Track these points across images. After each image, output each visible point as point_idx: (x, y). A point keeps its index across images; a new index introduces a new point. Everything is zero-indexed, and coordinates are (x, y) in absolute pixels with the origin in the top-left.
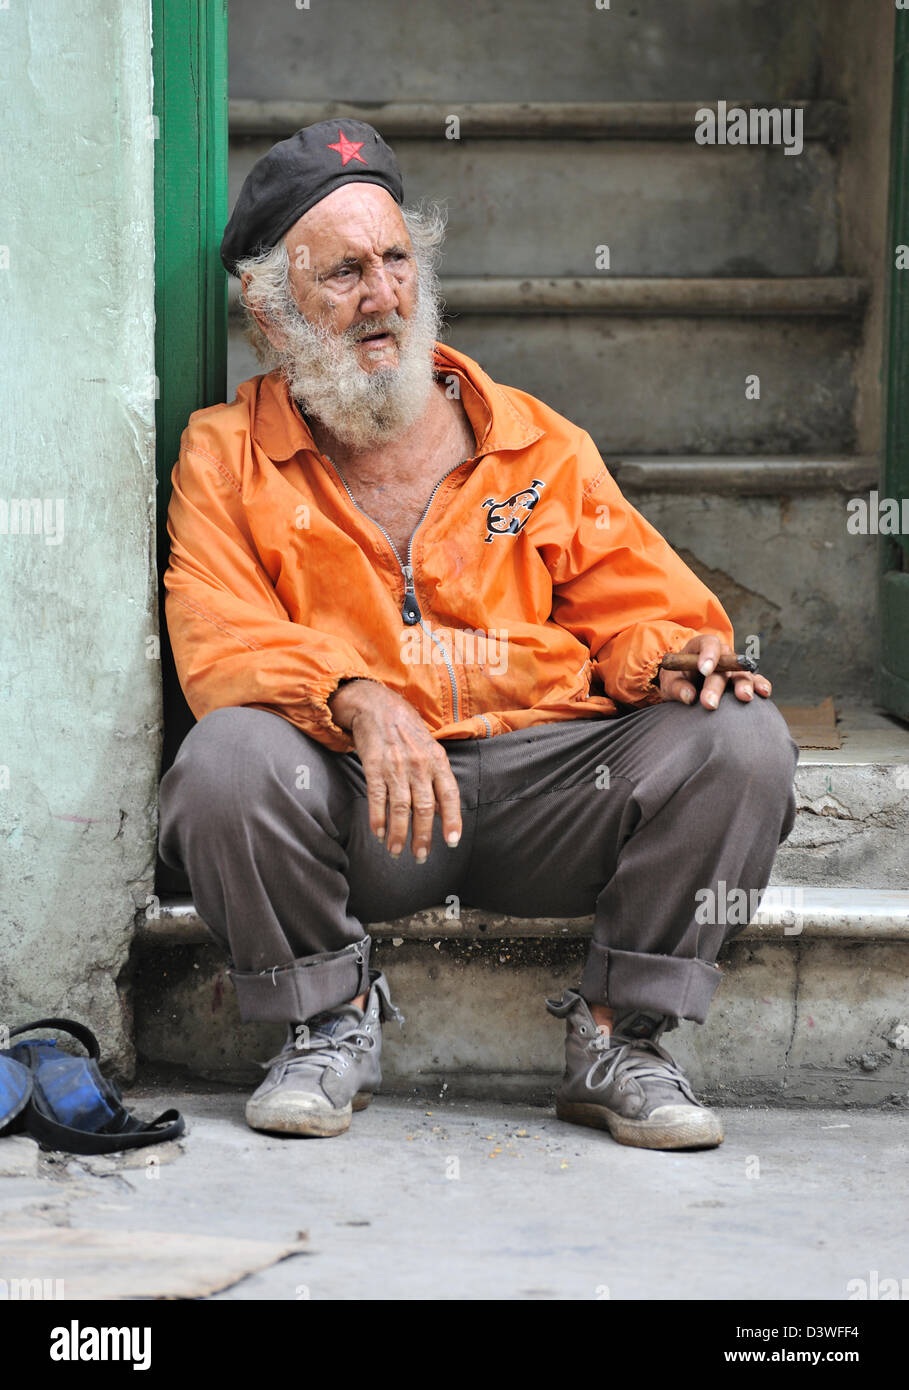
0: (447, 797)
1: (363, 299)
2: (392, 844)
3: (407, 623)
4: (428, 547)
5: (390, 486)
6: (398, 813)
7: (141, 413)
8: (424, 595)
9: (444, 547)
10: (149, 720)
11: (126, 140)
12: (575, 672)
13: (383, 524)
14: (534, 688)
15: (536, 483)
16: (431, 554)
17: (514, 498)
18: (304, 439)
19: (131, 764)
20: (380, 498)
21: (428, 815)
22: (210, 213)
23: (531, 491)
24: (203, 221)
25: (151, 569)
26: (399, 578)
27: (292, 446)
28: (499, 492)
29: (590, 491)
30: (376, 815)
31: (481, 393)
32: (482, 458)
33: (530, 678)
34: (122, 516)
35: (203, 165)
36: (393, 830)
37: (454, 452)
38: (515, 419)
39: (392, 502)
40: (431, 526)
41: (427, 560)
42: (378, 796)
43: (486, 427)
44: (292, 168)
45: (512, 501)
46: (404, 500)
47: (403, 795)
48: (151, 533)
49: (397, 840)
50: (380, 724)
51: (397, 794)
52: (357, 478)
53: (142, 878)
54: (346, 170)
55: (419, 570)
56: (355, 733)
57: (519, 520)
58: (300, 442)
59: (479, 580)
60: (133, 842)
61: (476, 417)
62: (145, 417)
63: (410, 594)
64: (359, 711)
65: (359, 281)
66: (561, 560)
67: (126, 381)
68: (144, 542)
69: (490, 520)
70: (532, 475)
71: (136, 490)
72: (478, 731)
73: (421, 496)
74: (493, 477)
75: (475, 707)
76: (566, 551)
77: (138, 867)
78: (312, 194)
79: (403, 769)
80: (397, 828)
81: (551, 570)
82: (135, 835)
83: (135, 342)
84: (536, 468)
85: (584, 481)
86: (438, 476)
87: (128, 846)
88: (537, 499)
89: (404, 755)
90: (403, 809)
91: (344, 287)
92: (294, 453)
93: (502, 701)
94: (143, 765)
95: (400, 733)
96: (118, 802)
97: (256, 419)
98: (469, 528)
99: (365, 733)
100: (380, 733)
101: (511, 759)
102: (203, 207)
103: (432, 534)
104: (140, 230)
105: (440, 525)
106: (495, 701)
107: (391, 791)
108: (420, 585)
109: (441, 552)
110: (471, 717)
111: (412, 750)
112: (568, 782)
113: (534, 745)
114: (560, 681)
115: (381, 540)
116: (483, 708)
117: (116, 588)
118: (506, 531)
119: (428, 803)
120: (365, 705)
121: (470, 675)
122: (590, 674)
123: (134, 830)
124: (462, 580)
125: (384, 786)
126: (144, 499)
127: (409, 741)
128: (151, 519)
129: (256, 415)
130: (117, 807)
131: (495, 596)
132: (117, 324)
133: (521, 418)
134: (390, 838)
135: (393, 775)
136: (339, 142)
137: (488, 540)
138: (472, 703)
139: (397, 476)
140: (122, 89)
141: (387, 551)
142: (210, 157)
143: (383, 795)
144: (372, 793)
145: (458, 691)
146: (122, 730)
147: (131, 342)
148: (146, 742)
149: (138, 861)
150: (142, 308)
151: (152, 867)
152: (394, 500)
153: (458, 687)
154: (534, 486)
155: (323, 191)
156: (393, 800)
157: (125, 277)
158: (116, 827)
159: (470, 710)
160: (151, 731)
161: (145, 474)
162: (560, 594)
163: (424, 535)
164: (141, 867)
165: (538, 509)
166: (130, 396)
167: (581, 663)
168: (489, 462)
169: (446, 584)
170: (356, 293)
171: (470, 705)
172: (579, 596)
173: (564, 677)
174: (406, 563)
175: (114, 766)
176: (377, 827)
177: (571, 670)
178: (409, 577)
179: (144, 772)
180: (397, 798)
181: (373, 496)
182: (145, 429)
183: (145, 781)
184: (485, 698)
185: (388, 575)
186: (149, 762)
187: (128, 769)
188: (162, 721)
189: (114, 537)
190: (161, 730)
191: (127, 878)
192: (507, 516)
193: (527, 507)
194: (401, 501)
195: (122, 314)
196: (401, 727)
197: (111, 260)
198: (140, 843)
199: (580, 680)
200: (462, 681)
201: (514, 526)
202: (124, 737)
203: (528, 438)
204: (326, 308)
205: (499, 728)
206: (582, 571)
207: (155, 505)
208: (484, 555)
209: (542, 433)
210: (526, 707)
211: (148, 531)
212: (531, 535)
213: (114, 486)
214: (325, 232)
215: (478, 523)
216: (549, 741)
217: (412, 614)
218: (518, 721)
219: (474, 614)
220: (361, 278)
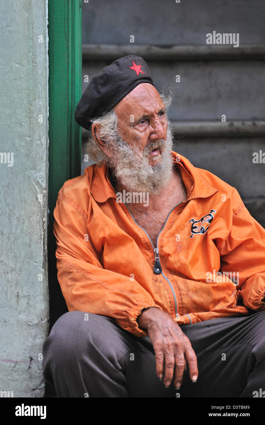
0: (192, 360)
1: (151, 133)
2: (166, 381)
3: (155, 273)
4: (165, 240)
5: (150, 212)
6: (169, 367)
7: (40, 182)
8: (163, 261)
9: (172, 240)
10: (43, 316)
11: (34, 64)
12: (230, 295)
13: (146, 229)
14: (211, 303)
15: (212, 211)
16: (167, 243)
17: (203, 218)
18: (111, 193)
19: (35, 336)
20: (146, 218)
21: (182, 369)
22: (73, 95)
23: (210, 215)
24: (70, 99)
25: (44, 250)
26: (153, 254)
27: (106, 196)
28: (197, 216)
29: (236, 214)
30: (159, 368)
31: (190, 172)
32: (190, 200)
33: (210, 298)
34: (32, 227)
35: (70, 75)
36: (167, 375)
37: (178, 197)
38: (204, 184)
39: (151, 219)
40: (167, 231)
41: (165, 246)
42: (160, 360)
43: (191, 187)
44: (117, 78)
45: (202, 220)
46: (156, 218)
47: (171, 359)
48: (44, 234)
49: (168, 379)
50: (160, 327)
51: (169, 359)
52: (136, 210)
53: (39, 388)
54: (139, 78)
55: (161, 250)
56: (149, 331)
57: (205, 228)
58: (110, 194)
59: (188, 254)
60: (35, 371)
61: (188, 183)
62: (42, 184)
63: (157, 261)
64: (151, 321)
65: (149, 126)
66: (224, 244)
67: (34, 168)
68: (41, 238)
69: (193, 228)
70: (211, 208)
71: (38, 215)
72: (186, 321)
73: (164, 217)
74: (194, 209)
75: (185, 311)
76: (226, 241)
77: (38, 382)
78: (127, 89)
79: (172, 347)
80: (168, 374)
81: (219, 249)
82: (36, 368)
83: (38, 151)
84: (212, 205)
85: (234, 210)
86: (171, 208)
87: (33, 373)
88: (212, 218)
89: (172, 341)
90: (171, 366)
91: (142, 129)
92: (107, 199)
93: (197, 308)
94: (40, 337)
95: (169, 331)
96: (29, 353)
97: (91, 184)
98: (183, 232)
99: (154, 331)
100: (161, 331)
101: (200, 334)
102: (70, 93)
103: (167, 234)
104: (41, 103)
105: (171, 231)
106: (194, 308)
107: (166, 357)
108: (162, 257)
109: (171, 243)
110: (183, 315)
111: (175, 339)
112: (225, 344)
113: (211, 328)
114: (223, 300)
115: (145, 237)
116: (188, 312)
117: (29, 258)
118: (199, 232)
119: (182, 363)
120: (153, 318)
121: (183, 296)
122: (237, 296)
123: (36, 366)
124: (180, 254)
125: (163, 355)
126: (41, 220)
127: (174, 335)
128: (45, 228)
129: (92, 182)
130: (28, 355)
131: (194, 261)
132: (30, 144)
133: (207, 184)
134: (165, 379)
135: (167, 350)
136: (133, 66)
137: (191, 237)
138: (184, 309)
139: (153, 208)
140: (33, 42)
141: (147, 242)
142: (73, 71)
143: (162, 359)
144: (158, 358)
145: (177, 303)
146: (31, 321)
147: (36, 151)
148: (41, 326)
149: (38, 380)
150: (41, 137)
151: (43, 383)
152: (152, 218)
153: (177, 301)
154: (211, 213)
155: (131, 87)
156: (167, 362)
157: (34, 123)
158: (28, 364)
159: (183, 312)
160: (43, 322)
161: (42, 208)
162: (224, 260)
163: (163, 235)
164: (39, 383)
165: (213, 222)
166: (36, 175)
167: (233, 292)
168: (192, 203)
169: (173, 256)
170: (148, 131)
171: (183, 310)
172: (232, 261)
173: (225, 298)
174: (156, 247)
175: (27, 338)
176: (160, 373)
177: (228, 294)
178: (157, 253)
179: (40, 339)
180: (169, 360)
181: (143, 217)
182: (42, 189)
183: (41, 344)
184: (190, 307)
185: (148, 252)
186: (43, 335)
187: (33, 338)
188: (49, 317)
189: (28, 236)
190: (48, 321)
191: (33, 387)
192: (199, 226)
193: (208, 222)
194: (155, 219)
195: (33, 139)
196: (170, 329)
197: (27, 116)
198: (39, 372)
199: (232, 299)
200: (179, 299)
201: (202, 230)
202: (32, 324)
203: (209, 193)
204: (136, 139)
205: (195, 320)
206: (232, 249)
207: (46, 222)
208: (189, 244)
209: (216, 190)
210: (207, 310)
211: (43, 233)
212: (209, 234)
213: (28, 214)
214: (134, 105)
215: (187, 230)
216: (217, 326)
217: (158, 270)
218: (204, 317)
219: (185, 269)
220: (149, 124)
